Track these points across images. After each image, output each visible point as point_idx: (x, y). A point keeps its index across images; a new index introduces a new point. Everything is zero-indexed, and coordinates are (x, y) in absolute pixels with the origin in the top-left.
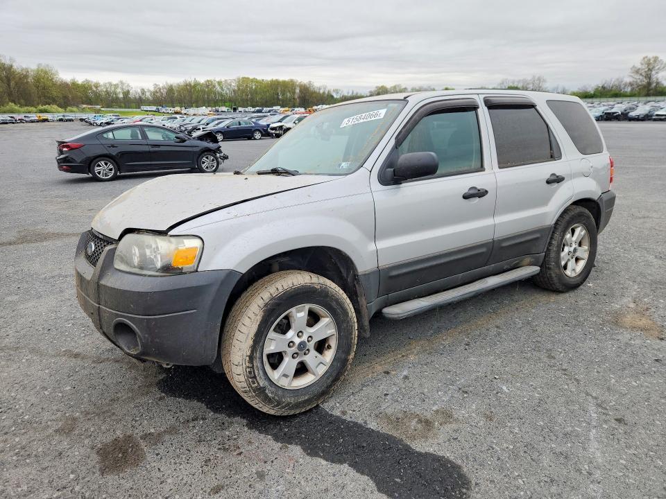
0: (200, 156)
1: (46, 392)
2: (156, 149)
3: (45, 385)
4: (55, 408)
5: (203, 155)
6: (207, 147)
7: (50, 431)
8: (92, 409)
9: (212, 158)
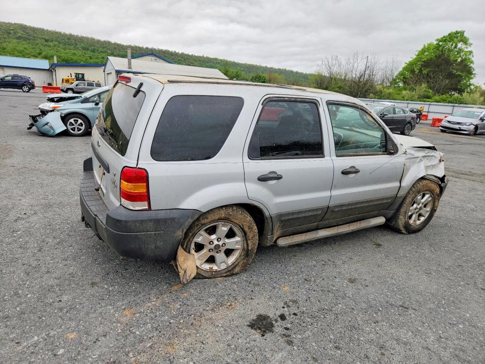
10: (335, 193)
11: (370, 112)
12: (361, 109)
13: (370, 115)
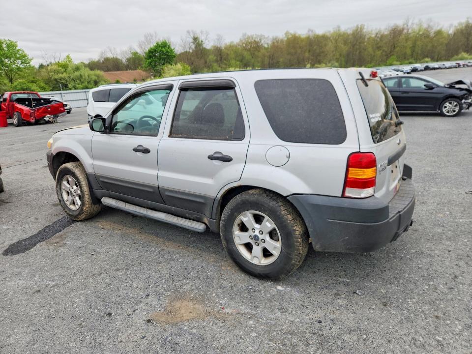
0: (443, 101)
2: (405, 95)
5: (447, 100)
6: (452, 94)
9: (455, 103)
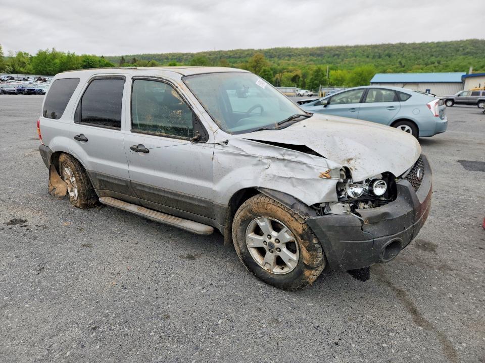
1: (451, 296)
3: (449, 302)
4: (448, 282)
7: (455, 272)
8: (427, 269)
10: (133, 169)
11: (177, 87)
12: (167, 83)
13: (176, 90)
